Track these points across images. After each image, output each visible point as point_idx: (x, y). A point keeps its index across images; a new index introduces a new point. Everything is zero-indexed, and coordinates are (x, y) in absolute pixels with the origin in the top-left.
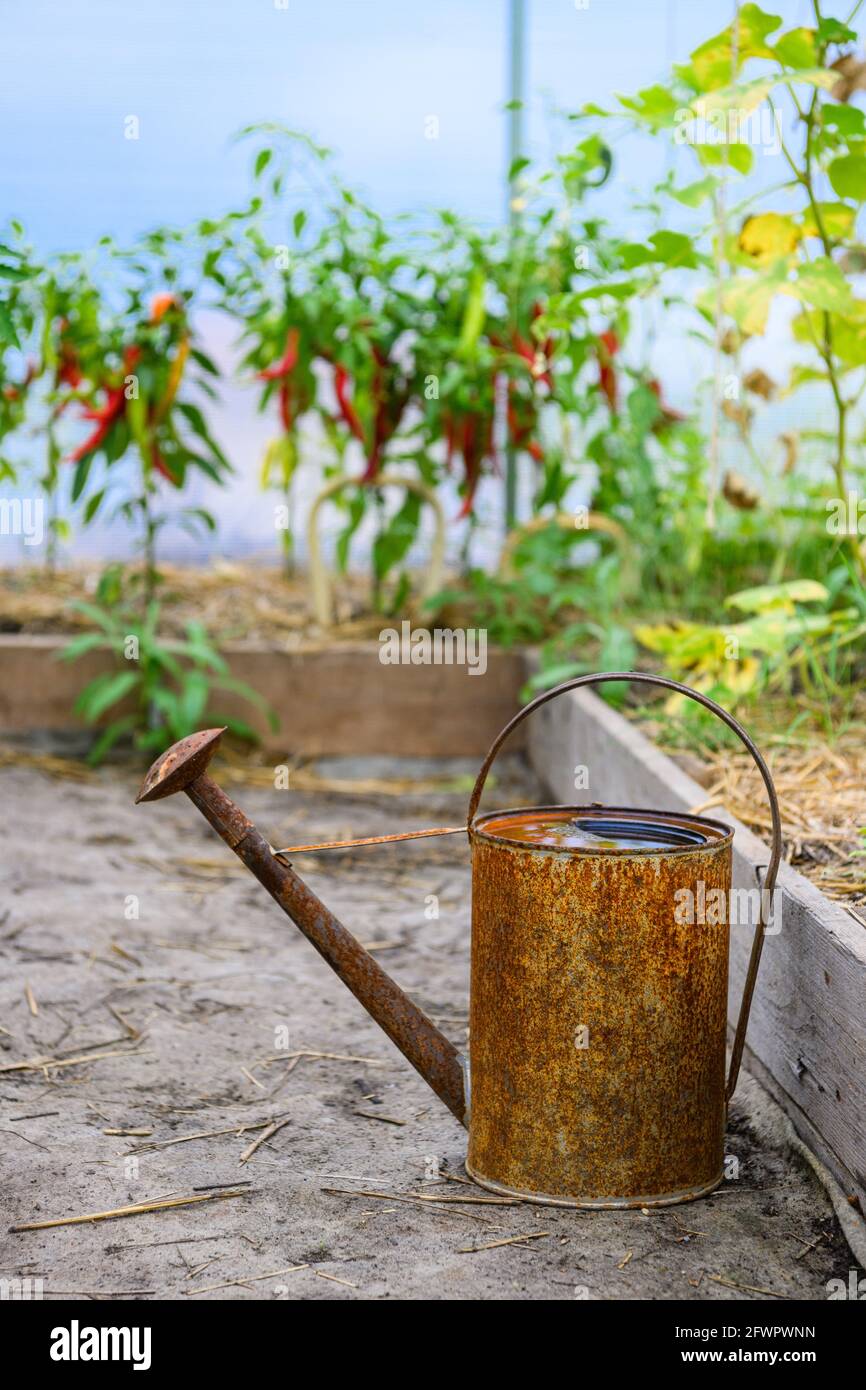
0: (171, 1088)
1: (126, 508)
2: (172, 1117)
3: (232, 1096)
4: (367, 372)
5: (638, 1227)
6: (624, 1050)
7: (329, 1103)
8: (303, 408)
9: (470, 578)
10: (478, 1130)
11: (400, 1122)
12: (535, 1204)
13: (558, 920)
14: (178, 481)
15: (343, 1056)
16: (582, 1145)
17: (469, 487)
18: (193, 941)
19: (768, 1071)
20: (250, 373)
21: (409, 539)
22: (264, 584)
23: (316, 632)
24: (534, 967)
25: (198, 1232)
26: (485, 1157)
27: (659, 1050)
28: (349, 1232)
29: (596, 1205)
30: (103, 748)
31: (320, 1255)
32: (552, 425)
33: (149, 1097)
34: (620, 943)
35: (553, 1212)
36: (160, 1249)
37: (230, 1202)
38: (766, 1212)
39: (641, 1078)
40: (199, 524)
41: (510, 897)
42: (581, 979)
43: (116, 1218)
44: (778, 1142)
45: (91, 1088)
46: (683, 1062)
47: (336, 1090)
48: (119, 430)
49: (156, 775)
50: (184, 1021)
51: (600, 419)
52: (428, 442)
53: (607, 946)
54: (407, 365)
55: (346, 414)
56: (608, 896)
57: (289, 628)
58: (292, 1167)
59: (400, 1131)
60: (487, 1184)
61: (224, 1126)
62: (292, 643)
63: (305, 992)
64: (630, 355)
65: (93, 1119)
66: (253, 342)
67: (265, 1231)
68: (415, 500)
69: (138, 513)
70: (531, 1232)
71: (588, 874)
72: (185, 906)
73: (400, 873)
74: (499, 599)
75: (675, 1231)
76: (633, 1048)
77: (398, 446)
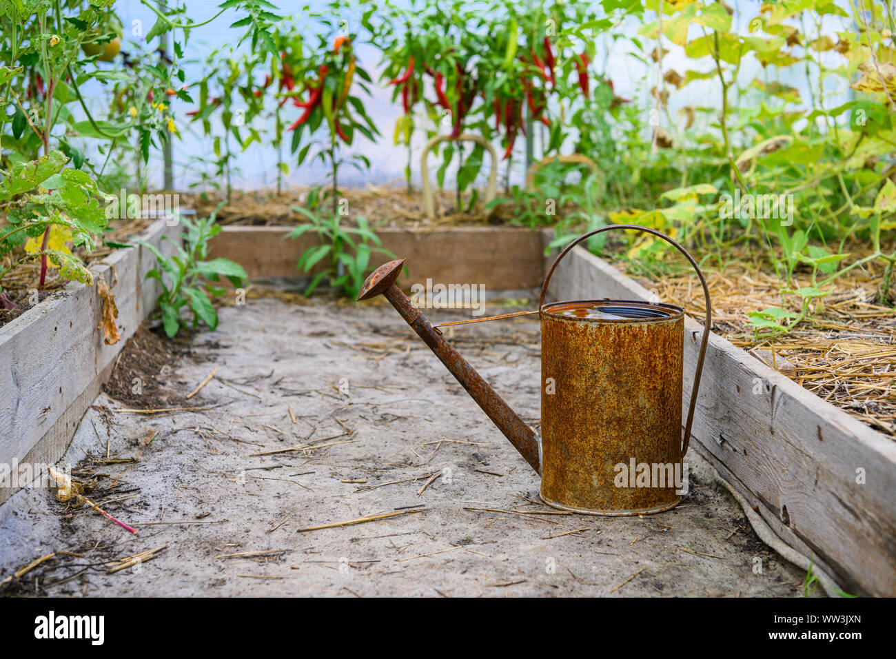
0: (373, 459)
1: (321, 154)
2: (378, 473)
3: (407, 463)
4: (453, 78)
5: (638, 525)
6: (629, 429)
7: (460, 465)
8: (416, 100)
9: (510, 192)
10: (547, 475)
11: (500, 473)
12: (580, 514)
13: (592, 359)
14: (349, 141)
15: (465, 442)
16: (606, 481)
17: (509, 141)
18: (375, 385)
19: (701, 443)
20: (386, 80)
21: (478, 168)
22: (397, 197)
23: (426, 221)
24: (578, 385)
25: (399, 531)
26: (552, 490)
27: (647, 429)
28: (481, 529)
29: (614, 514)
30: (312, 288)
31: (467, 541)
32: (554, 106)
33: (362, 464)
34: (626, 371)
35: (591, 518)
36: (380, 540)
37: (415, 515)
38: (707, 516)
39: (637, 444)
40: (362, 164)
41: (565, 347)
42: (604, 391)
43: (354, 524)
44: (709, 481)
45: (330, 460)
46: (660, 436)
47: (464, 459)
48: (318, 112)
49: (368, 285)
50: (376, 425)
51: (580, 103)
52: (487, 115)
53: (619, 373)
54: (475, 74)
55: (443, 101)
56: (619, 345)
57: (414, 220)
58: (446, 497)
59: (501, 479)
60: (553, 504)
61: (405, 477)
62: (415, 228)
63: (440, 409)
64: (595, 67)
65: (333, 475)
66: (387, 64)
67: (435, 530)
68: (480, 148)
69: (327, 157)
70: (580, 528)
71: (608, 334)
72: (367, 367)
73: (483, 349)
74: (527, 201)
75: (658, 526)
76: (633, 428)
77: (469, 120)
